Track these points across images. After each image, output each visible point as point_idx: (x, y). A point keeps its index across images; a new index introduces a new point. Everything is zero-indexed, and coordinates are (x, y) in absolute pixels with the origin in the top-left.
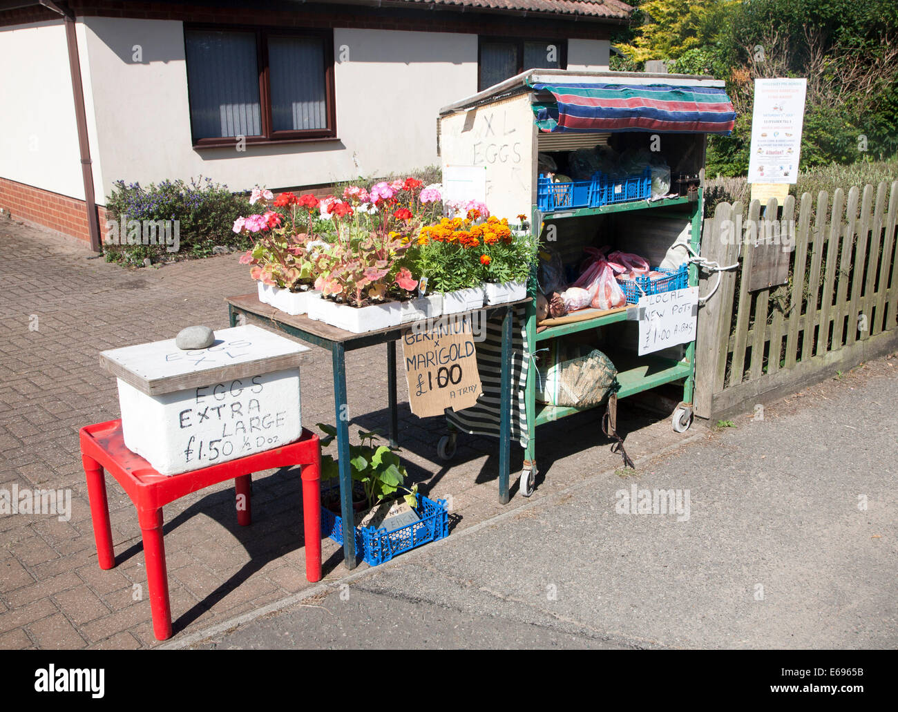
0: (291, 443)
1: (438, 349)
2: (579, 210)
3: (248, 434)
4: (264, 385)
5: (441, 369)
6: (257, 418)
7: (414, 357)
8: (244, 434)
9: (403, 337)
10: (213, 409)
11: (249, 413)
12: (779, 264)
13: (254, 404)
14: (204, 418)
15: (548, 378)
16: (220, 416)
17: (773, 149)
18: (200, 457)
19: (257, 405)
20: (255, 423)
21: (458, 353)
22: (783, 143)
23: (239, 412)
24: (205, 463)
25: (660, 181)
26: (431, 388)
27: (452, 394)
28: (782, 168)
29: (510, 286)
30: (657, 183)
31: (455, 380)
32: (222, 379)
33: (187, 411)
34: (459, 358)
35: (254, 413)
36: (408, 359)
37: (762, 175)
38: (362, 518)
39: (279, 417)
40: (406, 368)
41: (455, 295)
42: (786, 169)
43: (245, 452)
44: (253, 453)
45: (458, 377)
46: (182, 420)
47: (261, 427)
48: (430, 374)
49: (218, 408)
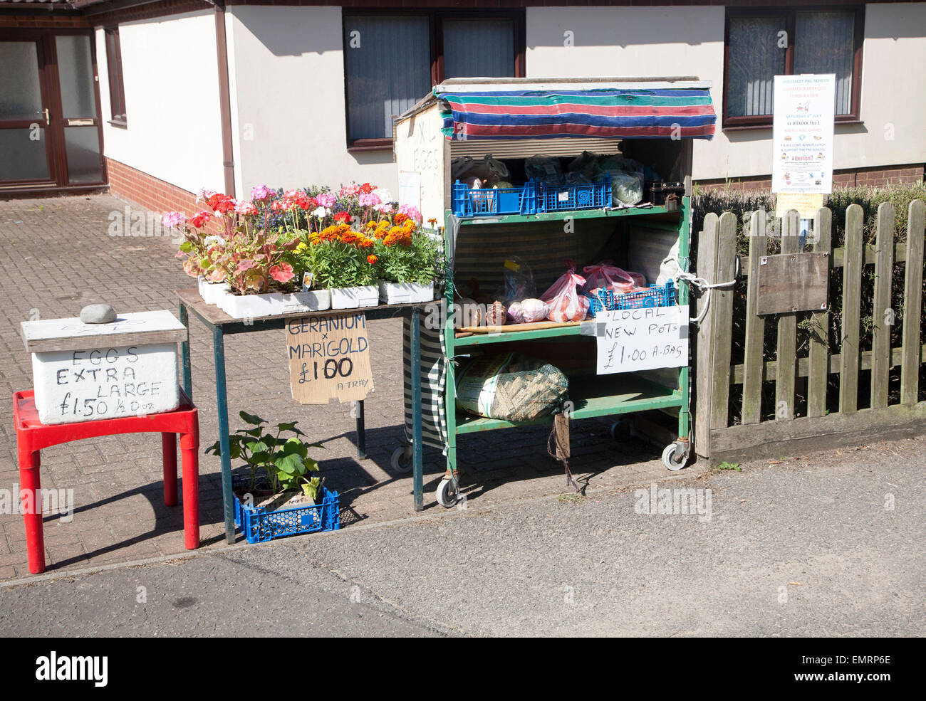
0: (167, 412)
1: (327, 341)
2: (508, 216)
3: (123, 397)
4: (140, 356)
5: (329, 361)
6: (132, 384)
7: (299, 346)
8: (119, 397)
9: (287, 327)
10: (89, 372)
11: (124, 379)
12: (808, 286)
13: (129, 371)
14: (80, 378)
15: (483, 388)
16: (95, 378)
17: (800, 154)
18: (75, 412)
19: (132, 373)
20: (130, 388)
21: (349, 347)
22: (812, 147)
23: (114, 377)
24: (79, 418)
25: (625, 188)
26: (316, 378)
27: (340, 386)
28: (812, 176)
29: (411, 287)
30: (621, 191)
31: (344, 372)
32: (96, 345)
33: (64, 370)
34: (351, 352)
35: (129, 379)
36: (291, 348)
37: (789, 183)
38: (260, 502)
39: (154, 386)
40: (289, 355)
41: (345, 291)
42: (817, 177)
43: (119, 414)
44: (128, 415)
45: (348, 370)
46: (59, 377)
47: (135, 393)
48: (316, 364)
49: (94, 371)
